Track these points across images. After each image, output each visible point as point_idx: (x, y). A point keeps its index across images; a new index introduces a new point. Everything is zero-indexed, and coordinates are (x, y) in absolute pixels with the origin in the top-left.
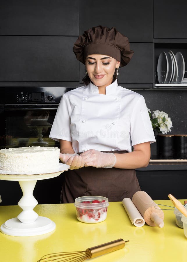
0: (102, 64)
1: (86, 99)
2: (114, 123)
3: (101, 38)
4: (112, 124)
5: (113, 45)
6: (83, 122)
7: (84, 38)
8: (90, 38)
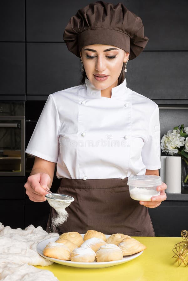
0: (105, 57)
1: (84, 102)
2: (126, 137)
3: (103, 20)
4: (123, 139)
5: (121, 30)
6: (82, 135)
7: (78, 21)
8: (87, 20)
